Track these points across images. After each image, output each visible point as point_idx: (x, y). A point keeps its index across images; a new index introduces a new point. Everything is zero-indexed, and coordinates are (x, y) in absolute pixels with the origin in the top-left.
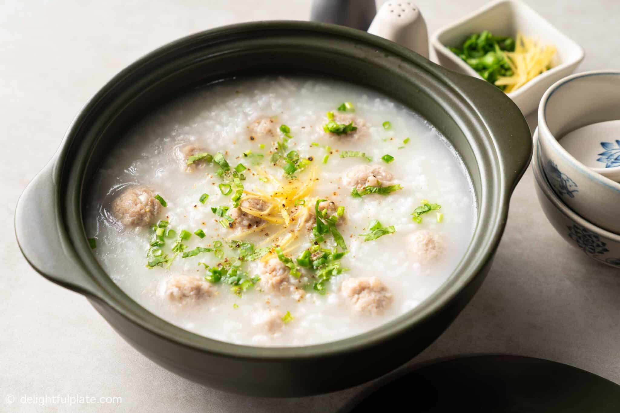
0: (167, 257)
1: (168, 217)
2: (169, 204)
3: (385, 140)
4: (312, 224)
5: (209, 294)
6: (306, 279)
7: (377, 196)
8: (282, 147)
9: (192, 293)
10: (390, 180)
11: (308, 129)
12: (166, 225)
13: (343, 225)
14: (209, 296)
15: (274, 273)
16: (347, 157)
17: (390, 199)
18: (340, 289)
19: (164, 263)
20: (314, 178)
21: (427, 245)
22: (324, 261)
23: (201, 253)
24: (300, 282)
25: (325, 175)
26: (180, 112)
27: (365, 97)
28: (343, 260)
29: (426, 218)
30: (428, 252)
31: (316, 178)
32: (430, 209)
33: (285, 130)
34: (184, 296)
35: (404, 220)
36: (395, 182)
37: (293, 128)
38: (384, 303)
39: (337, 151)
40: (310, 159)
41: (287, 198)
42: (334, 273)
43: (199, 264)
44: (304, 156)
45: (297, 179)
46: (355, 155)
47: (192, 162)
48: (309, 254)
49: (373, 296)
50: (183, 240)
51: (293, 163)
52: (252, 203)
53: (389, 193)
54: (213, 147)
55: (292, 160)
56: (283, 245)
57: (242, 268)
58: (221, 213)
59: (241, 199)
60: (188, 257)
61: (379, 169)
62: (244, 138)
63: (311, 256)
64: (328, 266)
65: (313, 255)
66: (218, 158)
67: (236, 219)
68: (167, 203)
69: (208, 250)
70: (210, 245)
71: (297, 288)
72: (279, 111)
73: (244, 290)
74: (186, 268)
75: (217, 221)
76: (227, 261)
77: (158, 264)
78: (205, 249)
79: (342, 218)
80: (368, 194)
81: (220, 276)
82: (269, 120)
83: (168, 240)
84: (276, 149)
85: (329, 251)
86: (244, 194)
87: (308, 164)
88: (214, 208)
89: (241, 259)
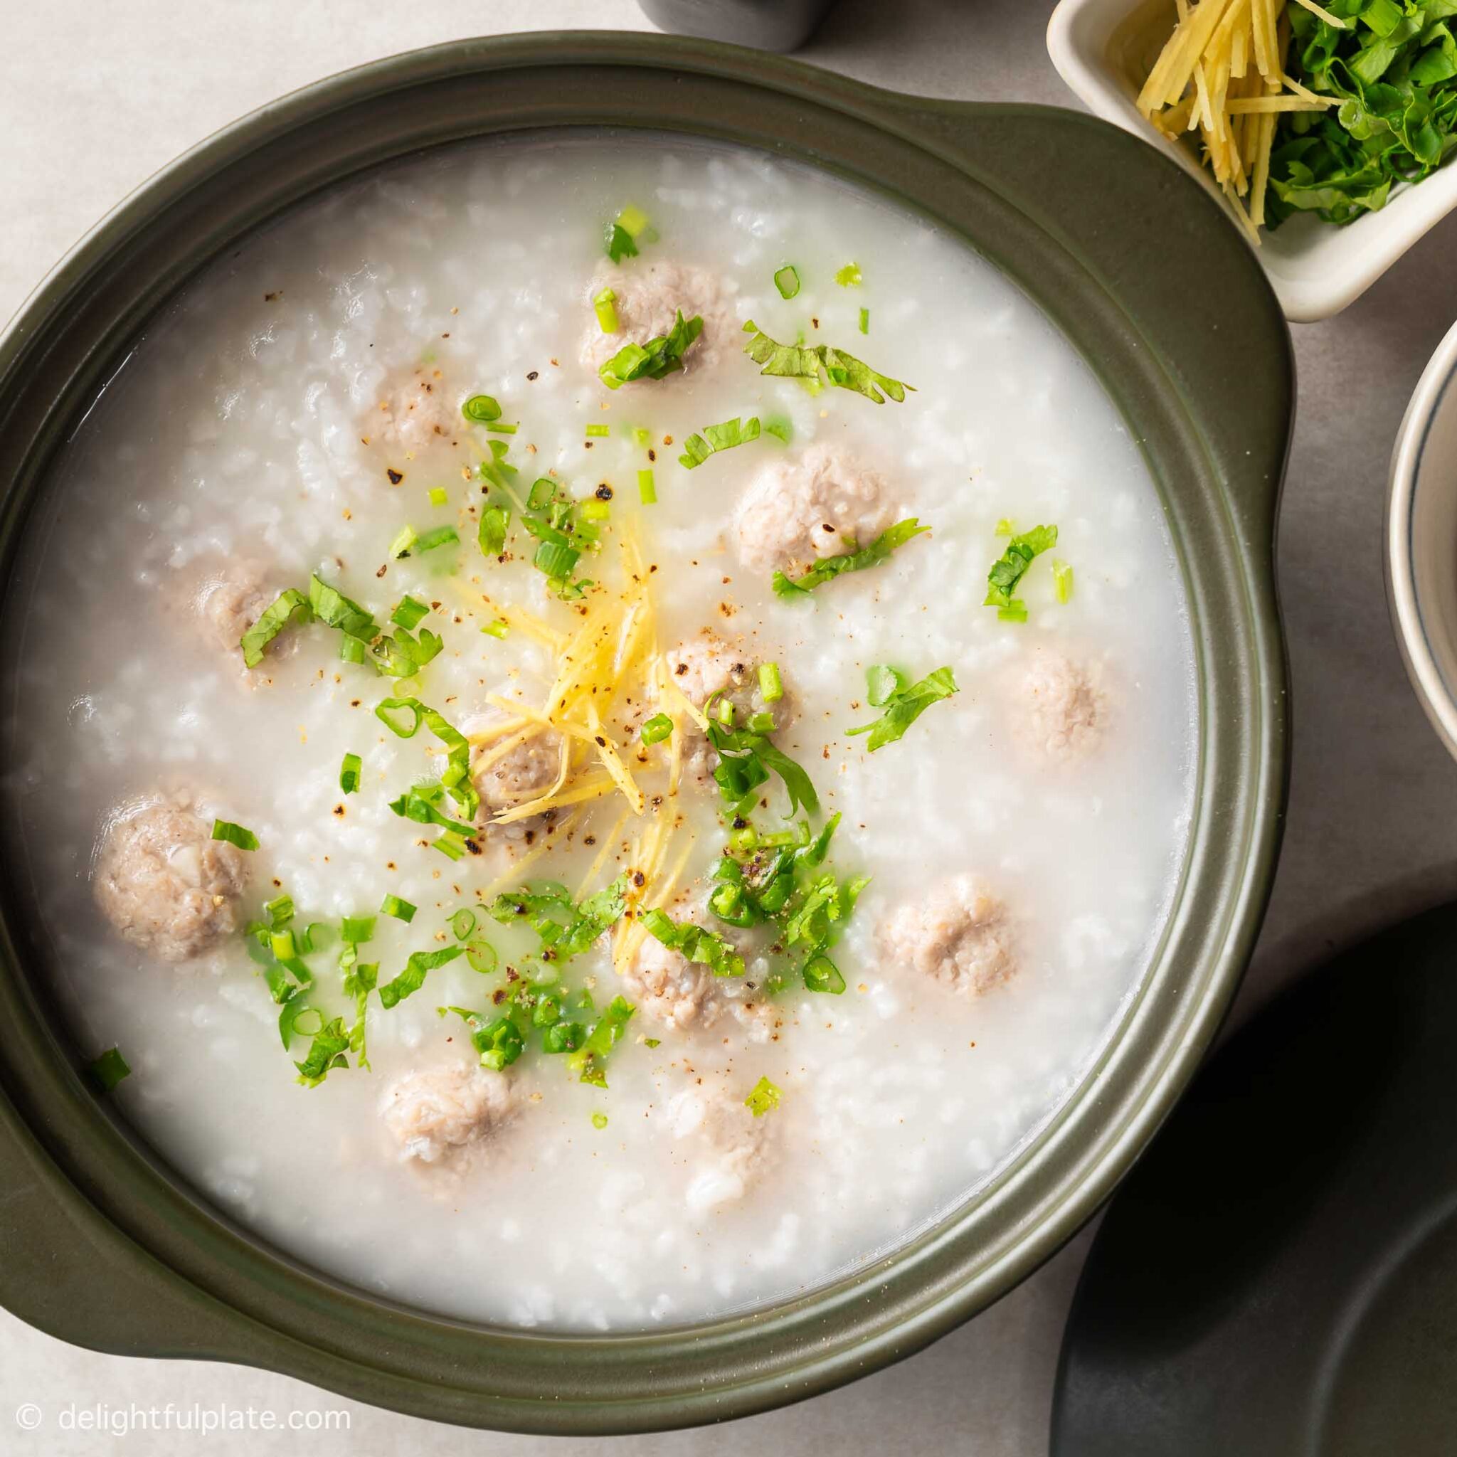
0: (342, 1026)
1: (277, 883)
2: (264, 833)
4: (706, 757)
5: (515, 1111)
6: (761, 964)
7: (858, 576)
8: (499, 474)
9: (472, 1136)
11: (548, 377)
12: (289, 914)
13: (795, 720)
14: (520, 1115)
15: (670, 991)
19: (345, 1052)
20: (642, 571)
23: (428, 971)
24: (750, 985)
26: (127, 453)
28: (836, 853)
30: (1073, 738)
31: (649, 568)
32: (1030, 557)
33: (487, 413)
34: (450, 1150)
37: (507, 388)
39: (668, 442)
40: (604, 493)
41: (595, 690)
43: (441, 1011)
44: (582, 489)
45: (594, 589)
46: (730, 438)
47: (260, 656)
48: (738, 869)
50: (359, 945)
51: (559, 530)
52: (511, 776)
54: (292, 557)
55: (549, 521)
56: (653, 866)
57: (566, 987)
58: (424, 811)
59: (471, 772)
60: (401, 1001)
61: (826, 469)
62: (370, 484)
63: (744, 876)
64: (806, 898)
65: (748, 871)
66: (327, 605)
67: (481, 828)
68: (254, 832)
69: (447, 955)
70: (444, 937)
71: (749, 1006)
72: (432, 329)
73: (605, 1057)
74: (412, 1038)
75: (425, 844)
76: (514, 977)
77: (326, 1062)
78: (436, 954)
79: (784, 702)
80: (826, 580)
81: (517, 1041)
82: (417, 381)
83: (318, 964)
84: (485, 490)
85: (787, 841)
86: (473, 750)
87: (607, 518)
88: (397, 799)
89: (551, 955)
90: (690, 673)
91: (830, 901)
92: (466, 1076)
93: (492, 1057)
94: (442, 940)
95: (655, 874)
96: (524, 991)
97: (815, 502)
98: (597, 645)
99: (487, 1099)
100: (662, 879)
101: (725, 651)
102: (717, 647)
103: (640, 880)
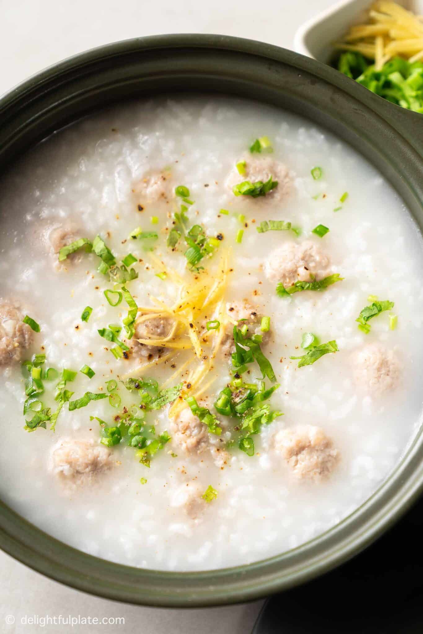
0: (49, 412)
1: (43, 348)
2: (43, 328)
3: (315, 198)
4: (231, 346)
5: (109, 466)
6: (228, 434)
7: (311, 293)
8: (181, 220)
9: (87, 470)
10: (326, 267)
11: (212, 188)
12: (42, 361)
13: (270, 343)
14: (110, 469)
15: (188, 432)
16: (267, 231)
17: (327, 295)
18: (272, 446)
19: (47, 422)
20: (226, 269)
21: (379, 370)
22: (249, 403)
23: (91, 400)
24: (221, 440)
25: (241, 262)
26: (40, 171)
27: (284, 127)
28: (273, 399)
29: (376, 324)
30: (380, 380)
31: (229, 269)
32: (380, 311)
33: (184, 193)
34: (77, 473)
35: (348, 330)
36: (334, 270)
37: (194, 187)
38: (329, 465)
39: (254, 222)
40: (220, 237)
41: (194, 308)
42: (264, 421)
43: (92, 418)
44: (211, 233)
45: (204, 271)
46: (278, 227)
47: (65, 257)
48: (230, 392)
49: (315, 458)
50: (67, 383)
51: (198, 245)
52: (151, 328)
53: (327, 287)
54: (90, 227)
55: (195, 241)
56: (196, 383)
57: (146, 422)
58: (111, 336)
59: (135, 322)
60: (77, 409)
61: (310, 249)
62: (129, 208)
63: (232, 397)
64: (255, 411)
65: (235, 395)
66: (99, 247)
67: (132, 348)
68: (39, 326)
69: (100, 396)
70: (102, 389)
71: (218, 450)
72: (172, 159)
73: (152, 455)
74: (76, 426)
75: (107, 349)
76: (126, 412)
77: (39, 423)
78: (97, 395)
79: (268, 333)
80: (298, 291)
81: (119, 437)
82: (160, 176)
83: (48, 385)
84: (174, 223)
85: (254, 388)
86: (139, 313)
87: (218, 246)
88: (102, 329)
89: (144, 407)
90: (234, 312)
91: (265, 415)
92: (94, 446)
93: (106, 441)
94: (101, 389)
95: (196, 386)
96: (128, 419)
97: (303, 259)
98: (200, 291)
99: (98, 457)
100: (198, 389)
101: (250, 308)
102: (247, 306)
103: (189, 386)
